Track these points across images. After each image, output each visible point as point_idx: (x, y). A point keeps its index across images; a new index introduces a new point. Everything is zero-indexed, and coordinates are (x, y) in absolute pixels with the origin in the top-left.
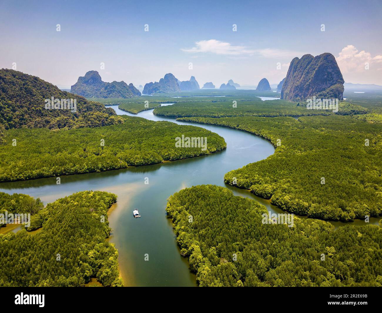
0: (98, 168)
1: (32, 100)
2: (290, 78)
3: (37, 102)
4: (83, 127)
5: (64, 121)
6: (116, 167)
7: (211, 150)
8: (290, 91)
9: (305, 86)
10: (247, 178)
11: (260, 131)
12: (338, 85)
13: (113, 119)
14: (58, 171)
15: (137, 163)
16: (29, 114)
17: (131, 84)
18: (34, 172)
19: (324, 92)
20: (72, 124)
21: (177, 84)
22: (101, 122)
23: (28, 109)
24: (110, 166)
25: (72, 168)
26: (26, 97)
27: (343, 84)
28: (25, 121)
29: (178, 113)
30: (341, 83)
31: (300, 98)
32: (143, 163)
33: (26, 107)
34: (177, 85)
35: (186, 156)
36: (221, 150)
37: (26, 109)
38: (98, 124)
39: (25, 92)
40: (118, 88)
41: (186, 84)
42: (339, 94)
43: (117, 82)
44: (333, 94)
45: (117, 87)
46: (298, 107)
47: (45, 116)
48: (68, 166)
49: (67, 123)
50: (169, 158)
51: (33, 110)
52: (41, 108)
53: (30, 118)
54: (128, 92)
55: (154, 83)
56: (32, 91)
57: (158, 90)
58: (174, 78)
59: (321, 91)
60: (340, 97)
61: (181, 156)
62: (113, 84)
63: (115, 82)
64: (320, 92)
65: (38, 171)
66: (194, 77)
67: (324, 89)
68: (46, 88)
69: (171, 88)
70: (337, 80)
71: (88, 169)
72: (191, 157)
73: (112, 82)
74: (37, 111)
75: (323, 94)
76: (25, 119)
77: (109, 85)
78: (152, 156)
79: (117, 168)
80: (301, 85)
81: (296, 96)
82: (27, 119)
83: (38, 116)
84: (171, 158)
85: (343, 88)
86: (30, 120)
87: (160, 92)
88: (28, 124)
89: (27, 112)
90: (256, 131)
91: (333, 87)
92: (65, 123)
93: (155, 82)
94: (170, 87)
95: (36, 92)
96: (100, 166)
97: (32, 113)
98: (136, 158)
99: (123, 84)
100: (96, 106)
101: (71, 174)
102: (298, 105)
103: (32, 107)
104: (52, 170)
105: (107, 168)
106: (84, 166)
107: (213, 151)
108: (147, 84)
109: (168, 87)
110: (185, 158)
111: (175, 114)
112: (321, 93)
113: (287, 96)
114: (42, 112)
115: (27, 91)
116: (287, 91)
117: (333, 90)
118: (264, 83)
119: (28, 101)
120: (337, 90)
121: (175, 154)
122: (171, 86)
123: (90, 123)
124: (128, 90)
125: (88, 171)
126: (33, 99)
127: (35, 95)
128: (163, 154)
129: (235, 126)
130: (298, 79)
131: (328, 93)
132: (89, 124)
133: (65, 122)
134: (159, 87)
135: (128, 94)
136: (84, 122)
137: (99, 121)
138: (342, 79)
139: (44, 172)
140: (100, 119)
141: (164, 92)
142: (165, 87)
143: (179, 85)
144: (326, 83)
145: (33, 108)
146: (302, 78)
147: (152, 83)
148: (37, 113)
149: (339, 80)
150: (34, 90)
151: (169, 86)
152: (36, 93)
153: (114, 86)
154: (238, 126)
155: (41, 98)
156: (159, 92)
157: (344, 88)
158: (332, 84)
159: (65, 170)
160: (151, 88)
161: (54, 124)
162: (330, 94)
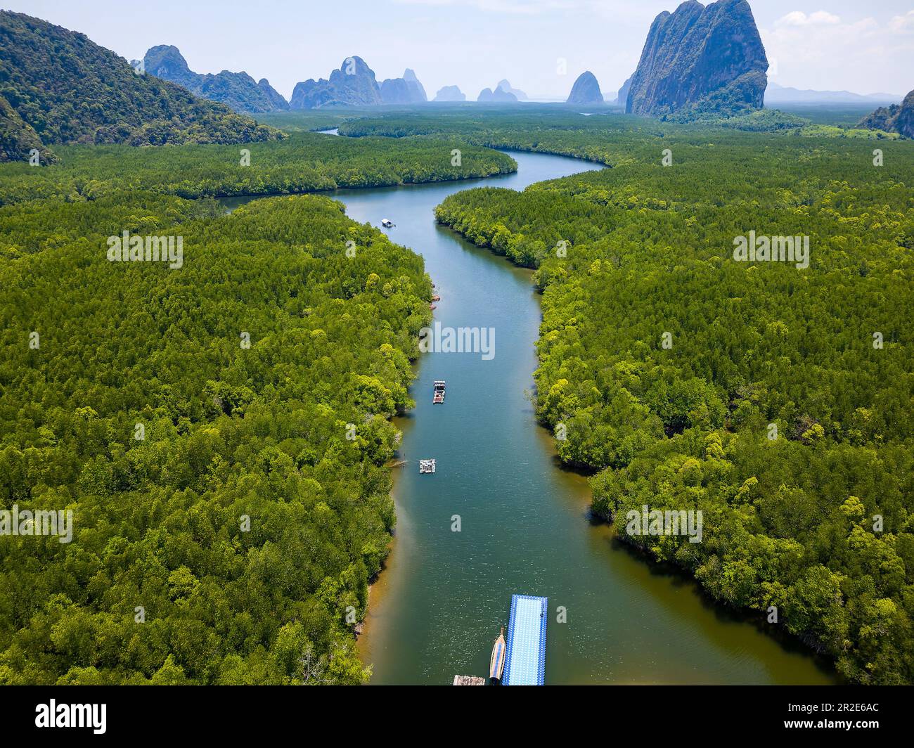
0: (284, 186)
1: (80, 87)
2: (649, 62)
3: (92, 90)
4: (206, 143)
5: (162, 131)
6: (316, 186)
7: (489, 171)
8: (648, 93)
9: (681, 78)
10: (564, 187)
11: (582, 148)
12: (753, 73)
13: (267, 131)
14: (213, 187)
15: (354, 182)
16: (77, 118)
17: (264, 81)
18: (169, 186)
19: (723, 90)
20: (180, 137)
21: (373, 85)
22: (241, 135)
23: (75, 105)
24: (306, 185)
25: (238, 184)
26: (65, 79)
27: (766, 71)
28: (72, 132)
29: (397, 129)
30: (762, 68)
31: (669, 108)
32: (364, 183)
33: (69, 101)
34: (373, 88)
35: (443, 177)
36: (509, 173)
37: (71, 105)
38: (236, 138)
39: (62, 67)
40: (237, 87)
41: (395, 86)
42: (755, 93)
43: (231, 74)
44: (743, 93)
45: (234, 86)
46: (664, 123)
47: (110, 123)
48: (230, 180)
49: (168, 135)
50: (412, 177)
51: (85, 108)
52: (101, 106)
53: (82, 127)
54: (260, 99)
55: (317, 81)
56: (78, 65)
57: (328, 98)
58: (366, 70)
59: (717, 88)
60: (758, 101)
61: (433, 175)
62: (222, 78)
63: (225, 73)
64: (714, 91)
65: (177, 185)
66: (412, 71)
67: (723, 84)
68: (105, 61)
69: (360, 95)
70: (752, 62)
71: (266, 187)
72: (453, 180)
73: (219, 72)
74: (93, 111)
75: (721, 95)
76: (72, 128)
77: (212, 81)
78: (380, 170)
79: (317, 188)
80: (672, 75)
81: (661, 103)
82: (75, 127)
83: (98, 123)
84: (416, 177)
85: (766, 81)
86: (81, 129)
87: (334, 103)
88: (79, 140)
89: (72, 112)
90: (574, 150)
91: (743, 78)
92: (164, 135)
93: (321, 79)
94: (357, 91)
95: (85, 67)
96: (287, 182)
97: (82, 114)
98: (351, 173)
99: (243, 78)
100: (214, 109)
101: (236, 196)
102: (664, 120)
103: (81, 103)
104: (201, 185)
105: (300, 188)
106: (259, 181)
107: (492, 172)
108: (299, 85)
109: (353, 93)
110: (442, 181)
111: (392, 131)
112: (717, 92)
113: (641, 107)
114: (105, 113)
115: (66, 65)
116: (641, 95)
117: (742, 84)
118: (587, 83)
119: (72, 88)
120: (752, 86)
121: (423, 171)
122: (359, 88)
123: (220, 135)
124: (259, 94)
125: (266, 190)
126: (81, 83)
127: (85, 76)
128: (398, 170)
129: (530, 145)
130: (667, 63)
131: (731, 92)
132: (218, 136)
133: (164, 133)
134: (332, 90)
135: (261, 104)
136: (205, 134)
137: (239, 132)
138: (764, 59)
139: (187, 188)
140: (239, 128)
141: (345, 104)
142: (344, 93)
143: (380, 87)
144: (729, 69)
145: (84, 104)
146: (675, 60)
147: (311, 81)
148: (94, 116)
149: (757, 61)
150: (81, 64)
151: (355, 89)
152: (85, 70)
153: (225, 82)
154: (536, 146)
155: (99, 83)
156: (331, 103)
157: (768, 79)
158: (741, 72)
159: (224, 188)
160: (311, 94)
161: (140, 138)
162: (737, 94)
